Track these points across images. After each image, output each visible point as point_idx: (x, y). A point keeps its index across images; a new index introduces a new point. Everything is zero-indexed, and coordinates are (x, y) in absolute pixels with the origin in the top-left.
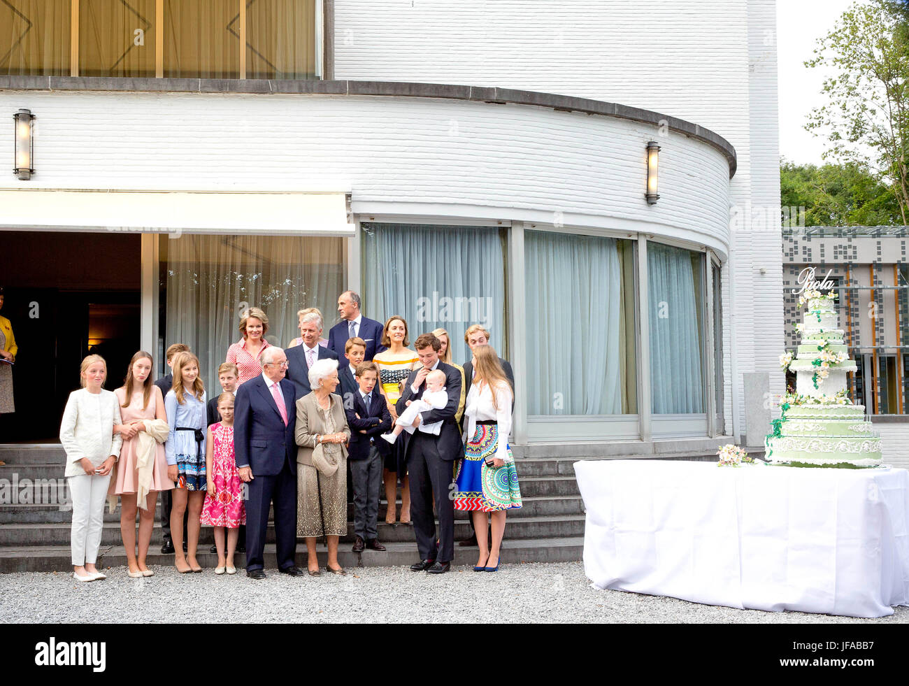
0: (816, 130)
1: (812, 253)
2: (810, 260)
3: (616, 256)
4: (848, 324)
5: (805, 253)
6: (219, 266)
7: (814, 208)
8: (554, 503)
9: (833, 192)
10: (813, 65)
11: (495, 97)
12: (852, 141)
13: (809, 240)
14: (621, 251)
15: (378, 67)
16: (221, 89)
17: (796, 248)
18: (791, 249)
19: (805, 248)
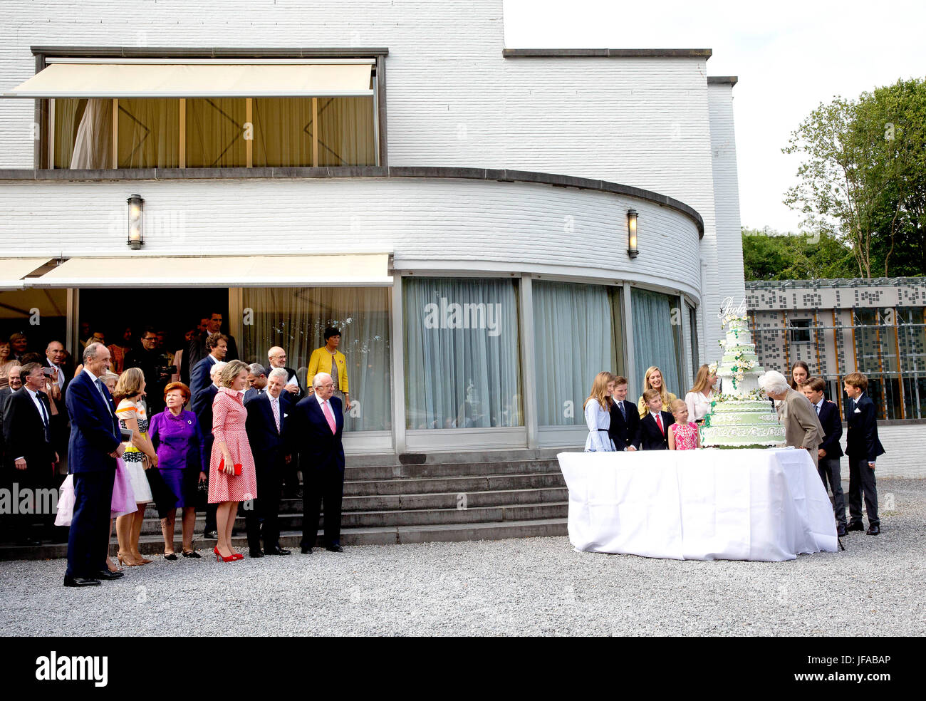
0: (792, 205)
1: (787, 301)
2: (785, 306)
3: (607, 301)
4: (817, 357)
5: (781, 301)
6: (290, 315)
7: (793, 266)
8: (555, 492)
9: (808, 254)
10: (789, 152)
11: (505, 177)
12: (821, 212)
13: (784, 291)
14: (611, 295)
15: (422, 157)
16: (289, 175)
17: (774, 297)
18: (770, 299)
19: (781, 297)
